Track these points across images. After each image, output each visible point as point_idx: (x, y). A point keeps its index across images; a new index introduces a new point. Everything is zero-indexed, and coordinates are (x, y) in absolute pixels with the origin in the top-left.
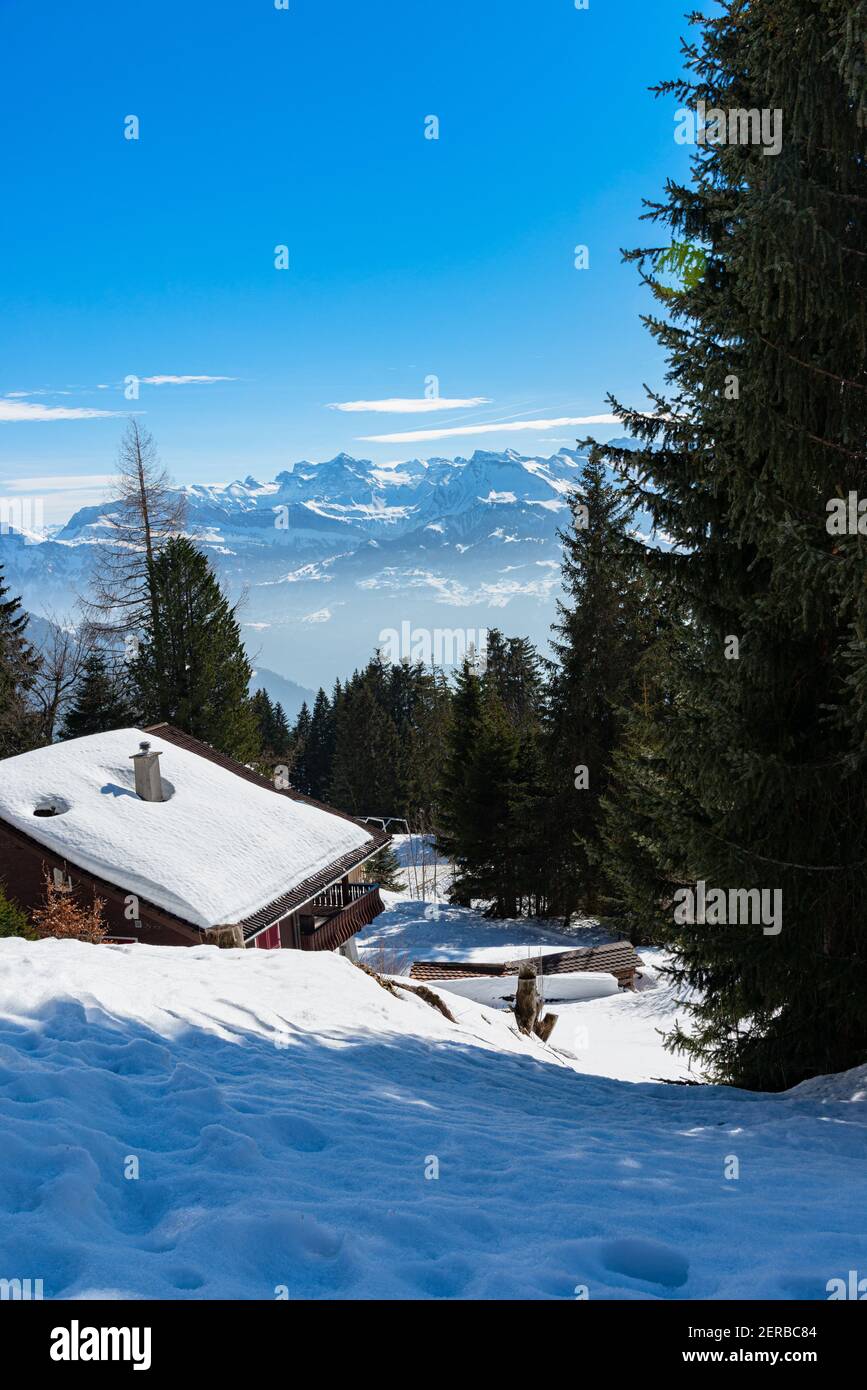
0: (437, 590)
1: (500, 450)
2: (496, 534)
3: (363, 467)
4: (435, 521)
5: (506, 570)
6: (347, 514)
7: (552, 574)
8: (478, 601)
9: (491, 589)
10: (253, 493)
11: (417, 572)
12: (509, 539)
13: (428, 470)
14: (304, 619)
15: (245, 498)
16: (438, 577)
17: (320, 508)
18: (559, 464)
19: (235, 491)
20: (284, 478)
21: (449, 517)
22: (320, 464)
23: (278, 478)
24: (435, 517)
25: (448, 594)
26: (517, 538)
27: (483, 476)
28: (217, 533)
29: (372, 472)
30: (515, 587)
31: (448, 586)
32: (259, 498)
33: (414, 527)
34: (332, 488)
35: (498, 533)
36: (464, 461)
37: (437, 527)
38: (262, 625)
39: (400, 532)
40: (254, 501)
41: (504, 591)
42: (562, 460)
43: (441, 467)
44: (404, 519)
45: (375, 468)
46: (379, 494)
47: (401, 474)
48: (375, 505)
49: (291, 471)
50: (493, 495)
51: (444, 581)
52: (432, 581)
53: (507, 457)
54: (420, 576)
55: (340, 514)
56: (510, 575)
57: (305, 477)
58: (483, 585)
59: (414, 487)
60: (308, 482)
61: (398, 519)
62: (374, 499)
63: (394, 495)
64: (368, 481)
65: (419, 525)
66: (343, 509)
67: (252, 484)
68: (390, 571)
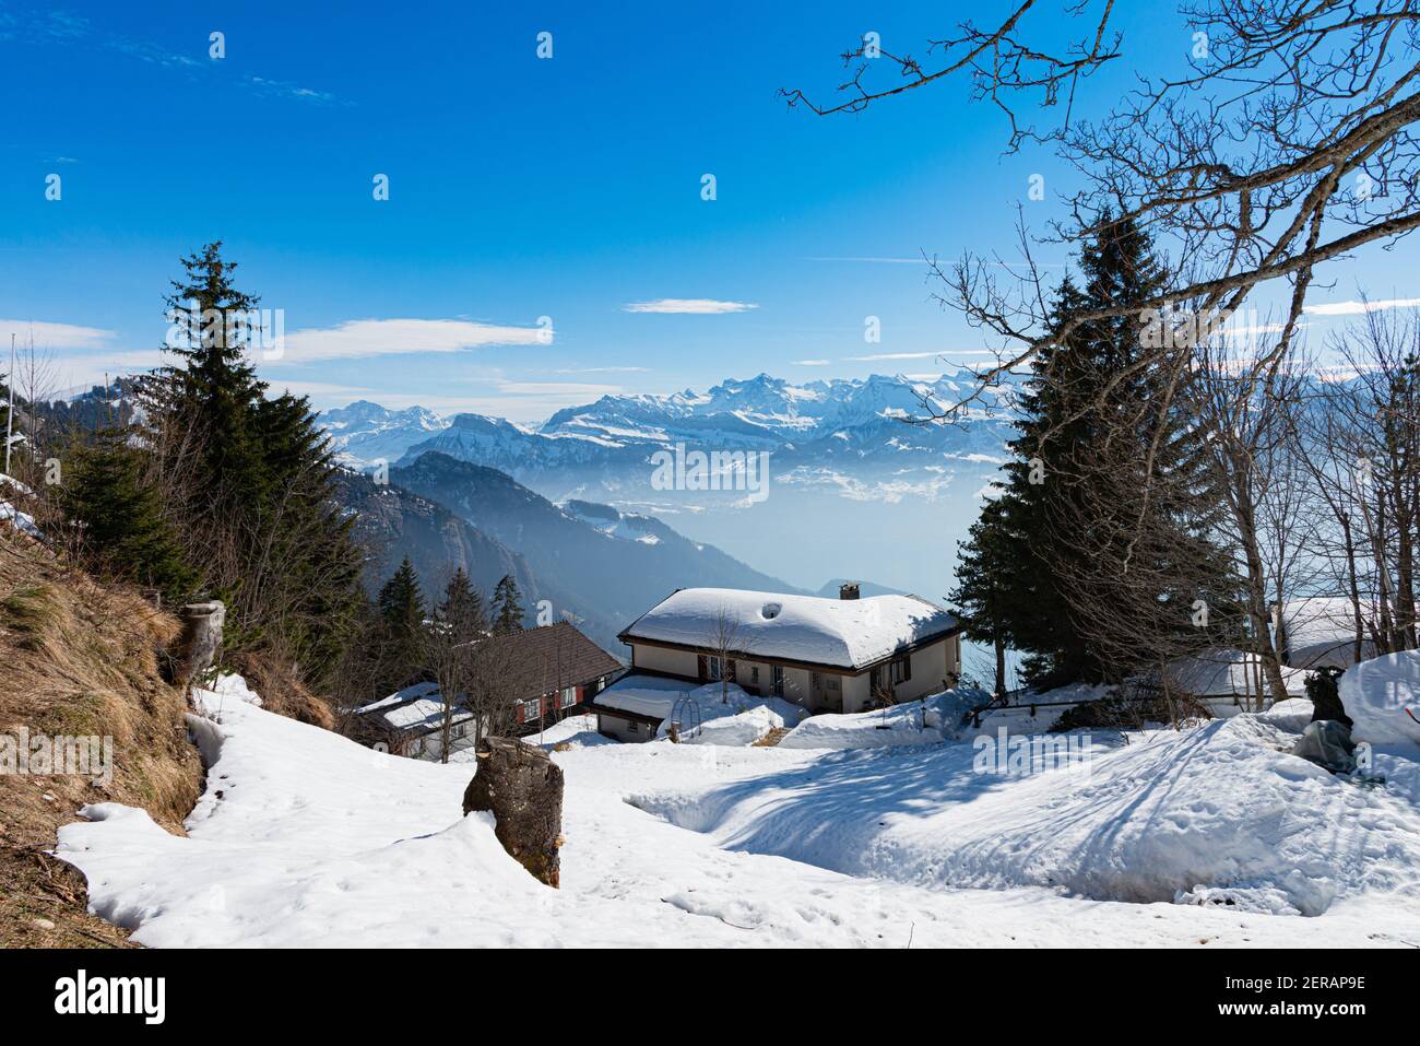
0: (840, 486)
1: (892, 375)
2: (891, 442)
3: (779, 384)
4: (841, 430)
5: (899, 473)
6: (767, 422)
7: (939, 477)
8: (875, 497)
9: (887, 487)
10: (691, 402)
11: (825, 471)
12: (902, 447)
13: (832, 389)
14: (732, 505)
15: (684, 406)
16: (842, 475)
17: (746, 416)
18: (943, 387)
19: (676, 400)
20: (715, 391)
21: (853, 428)
22: (744, 382)
23: (711, 391)
24: (840, 426)
25: (850, 490)
26: (909, 447)
27: (880, 395)
28: (663, 433)
29: (786, 389)
30: (907, 487)
31: (850, 483)
32: (696, 407)
33: (822, 435)
34: (754, 401)
35: (893, 441)
36: (860, 382)
37: (842, 435)
38: (698, 508)
39: (811, 437)
40: (691, 409)
41: (897, 489)
42: (946, 384)
43: (842, 388)
44: (813, 427)
45: (788, 386)
46: (793, 407)
47: (809, 392)
48: (790, 416)
49: (721, 386)
50: (888, 411)
51: (847, 479)
52: (837, 478)
53: (897, 381)
54: (827, 475)
55: (761, 421)
56: (901, 477)
57: (732, 391)
58: (880, 483)
59: (822, 402)
60: (734, 395)
61: (809, 428)
62: (789, 411)
63: (805, 408)
64: (783, 396)
65: (826, 433)
66: (765, 417)
67: (690, 395)
68: (803, 469)
